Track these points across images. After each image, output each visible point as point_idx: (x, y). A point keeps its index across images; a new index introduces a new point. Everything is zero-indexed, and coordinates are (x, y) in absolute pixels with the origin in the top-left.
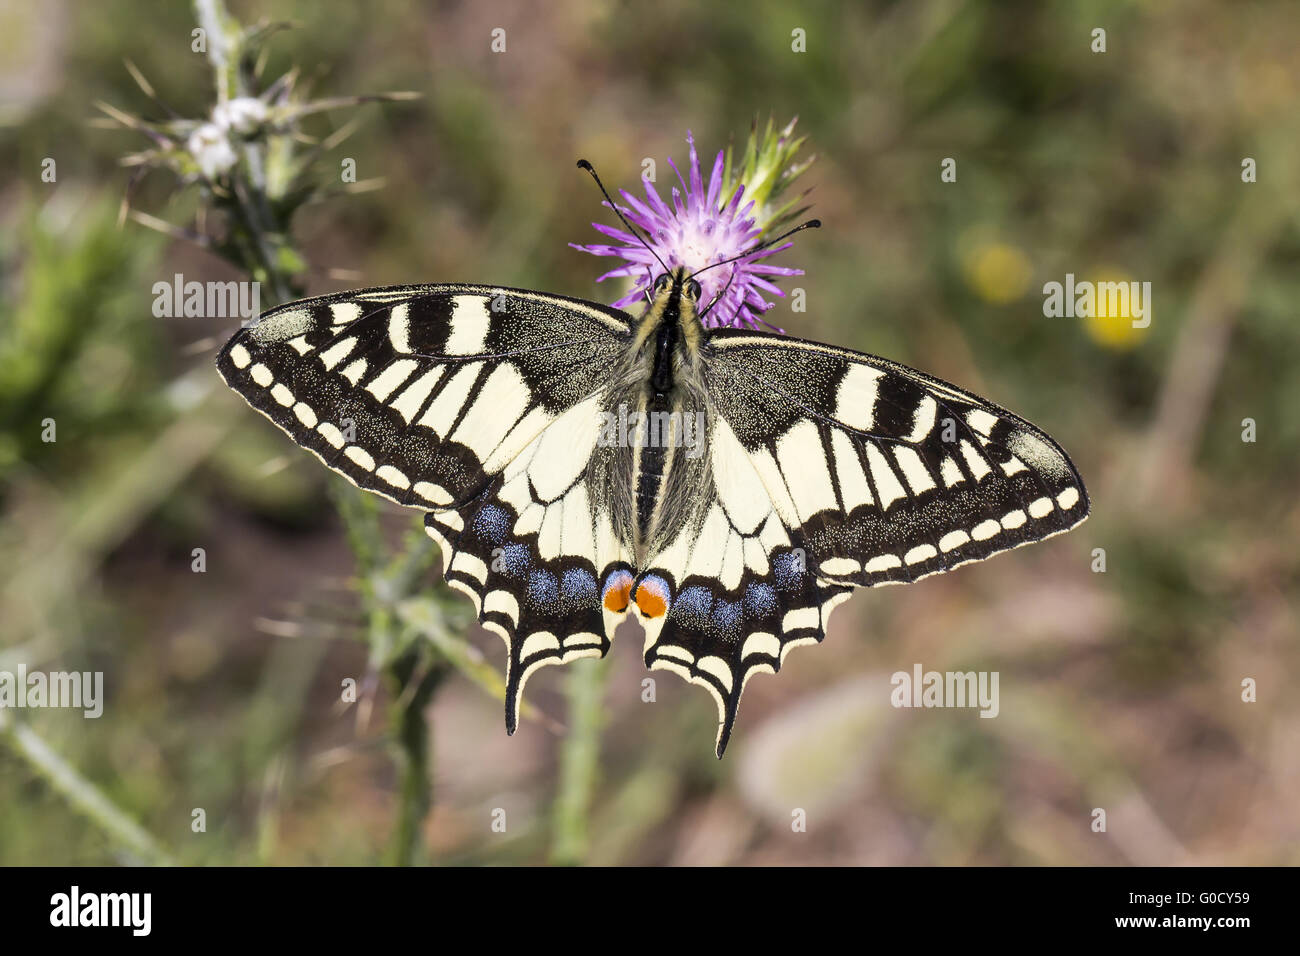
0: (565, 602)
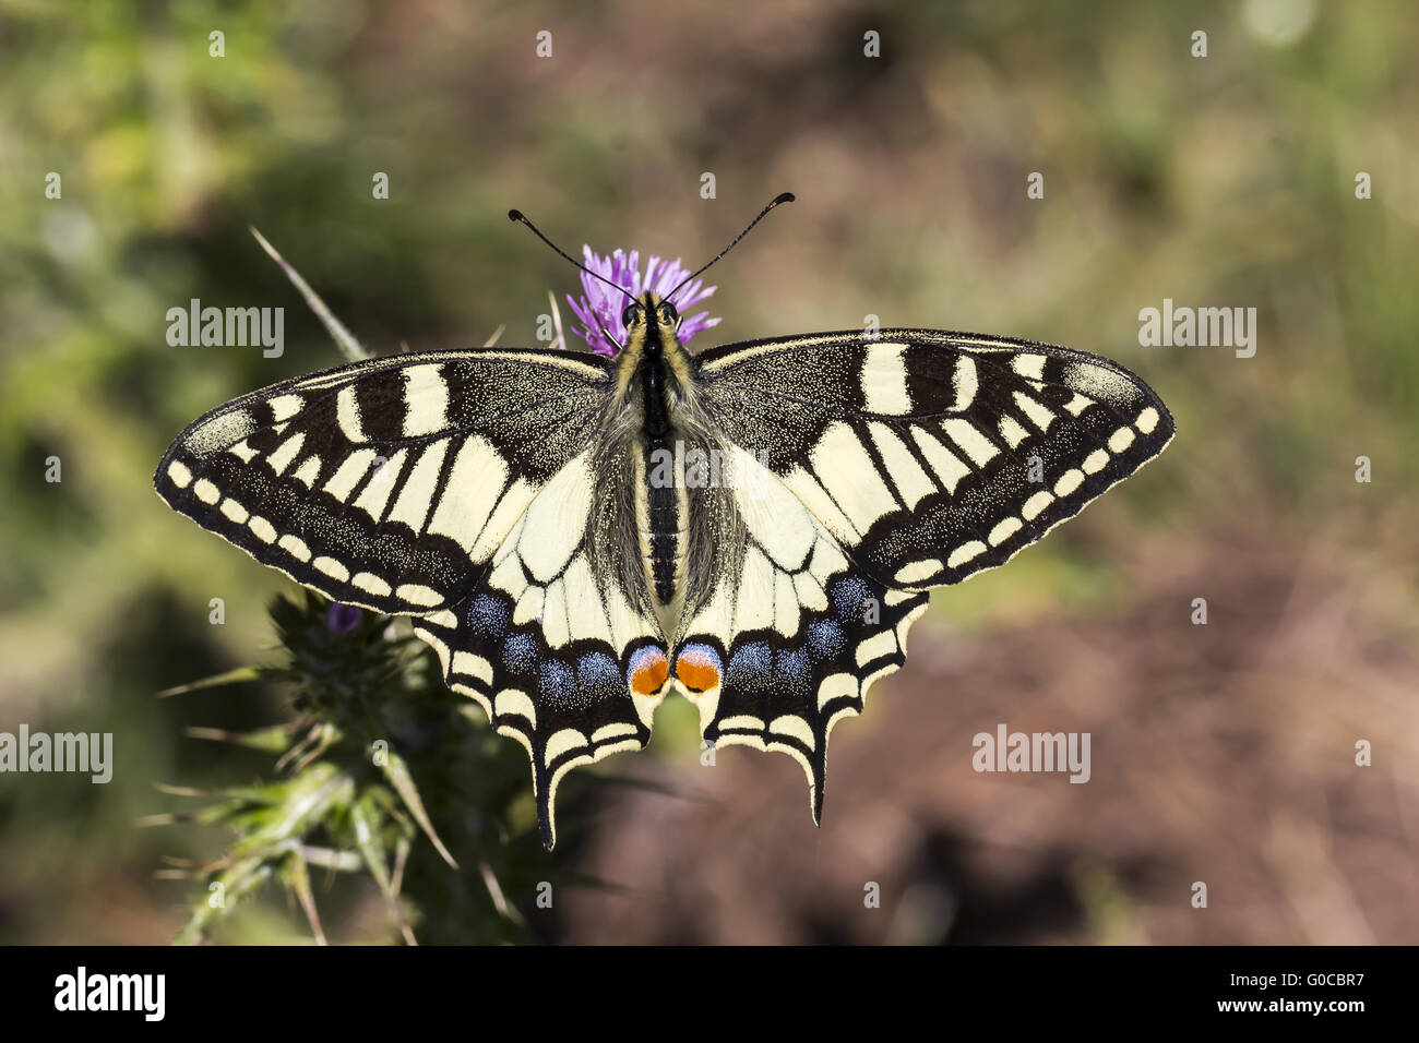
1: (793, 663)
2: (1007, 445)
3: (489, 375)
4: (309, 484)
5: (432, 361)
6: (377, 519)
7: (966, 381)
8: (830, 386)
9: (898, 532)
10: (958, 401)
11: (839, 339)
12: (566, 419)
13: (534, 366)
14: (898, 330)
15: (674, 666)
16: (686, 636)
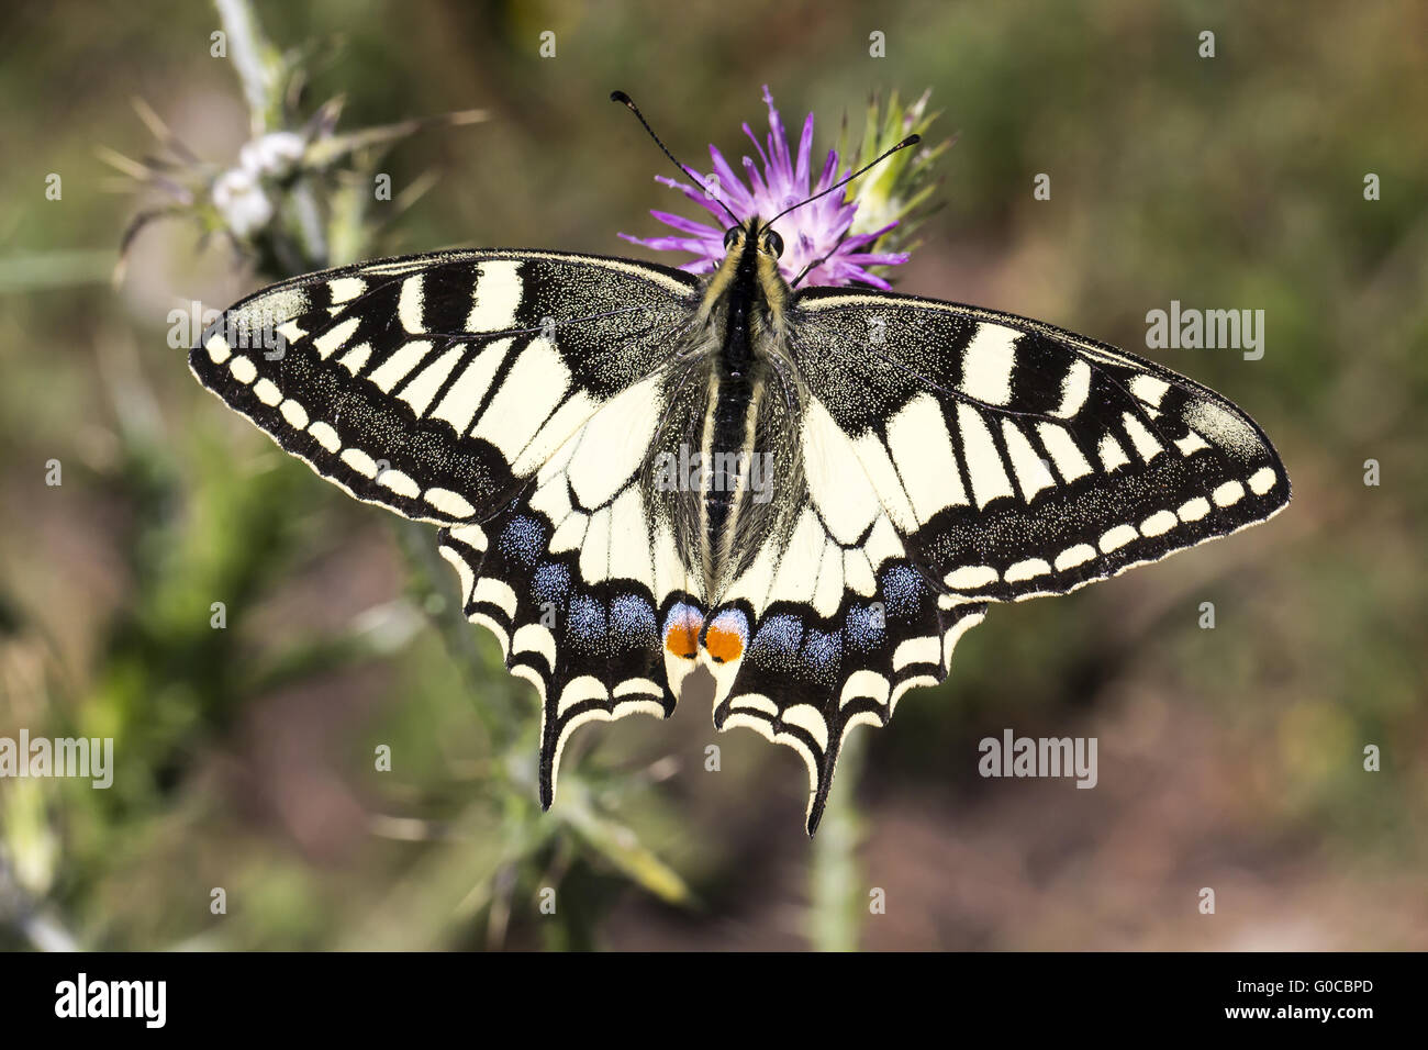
0: (613, 637)
1: (824, 647)
2: (1102, 467)
3: (569, 279)
4: (354, 371)
5: (511, 258)
6: (419, 415)
7: (1076, 387)
8: (928, 355)
9: (960, 528)
10: (1061, 408)
11: (952, 309)
12: (643, 334)
13: (618, 274)
14: (1019, 318)
15: (704, 631)
16: (724, 601)
